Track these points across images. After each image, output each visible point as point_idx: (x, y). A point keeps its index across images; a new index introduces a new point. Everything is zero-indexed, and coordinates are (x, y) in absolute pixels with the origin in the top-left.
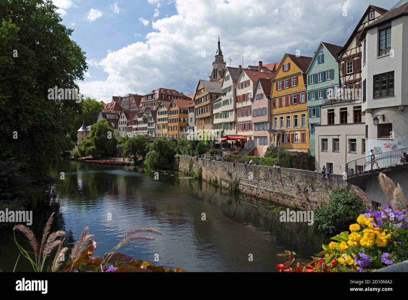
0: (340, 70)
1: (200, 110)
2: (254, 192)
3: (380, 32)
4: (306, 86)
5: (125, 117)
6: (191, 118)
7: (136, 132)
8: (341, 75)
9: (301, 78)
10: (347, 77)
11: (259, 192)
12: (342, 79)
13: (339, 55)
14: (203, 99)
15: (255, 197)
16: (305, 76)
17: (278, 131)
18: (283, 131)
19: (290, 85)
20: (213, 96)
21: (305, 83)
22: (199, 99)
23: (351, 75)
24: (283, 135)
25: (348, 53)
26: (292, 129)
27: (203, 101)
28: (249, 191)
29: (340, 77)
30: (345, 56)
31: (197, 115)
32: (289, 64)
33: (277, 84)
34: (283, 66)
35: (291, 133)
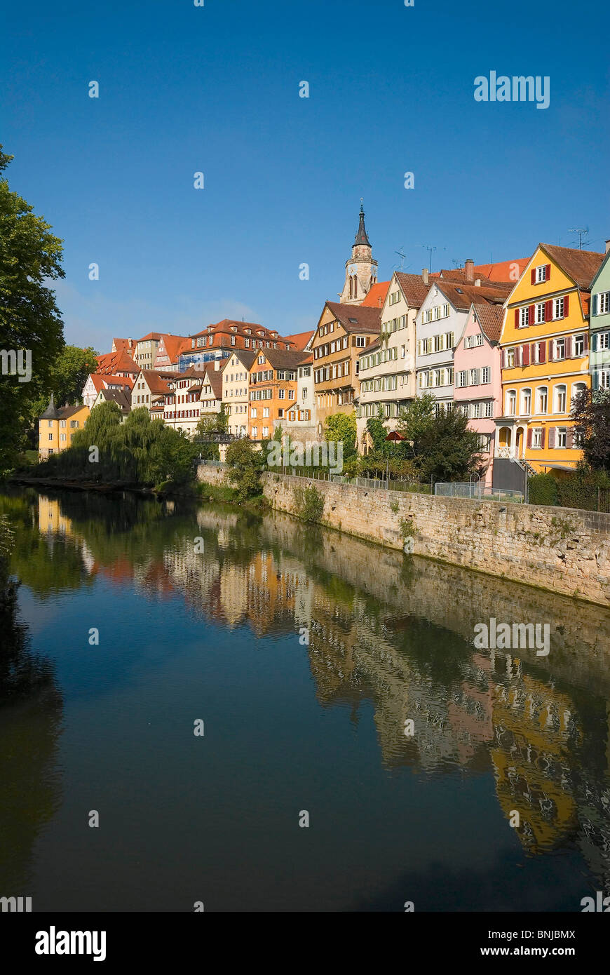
1: (325, 371)
2: (464, 561)
4: (588, 319)
5: (146, 385)
6: (305, 390)
7: (173, 420)
9: (575, 300)
11: (479, 559)
14: (333, 345)
15: (467, 569)
16: (586, 294)
17: (518, 421)
18: (528, 422)
19: (547, 316)
20: (359, 339)
21: (587, 312)
22: (323, 346)
24: (530, 431)
26: (550, 417)
27: (333, 351)
28: (454, 557)
31: (319, 382)
32: (548, 267)
33: (517, 312)
34: (533, 272)
35: (548, 426)
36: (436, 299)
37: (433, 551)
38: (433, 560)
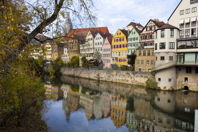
0: (140, 38)
1: (71, 47)
2: (111, 80)
3: (161, 31)
4: (127, 42)
6: (66, 51)
8: (141, 39)
9: (125, 39)
10: (143, 40)
11: (113, 80)
12: (141, 41)
13: (140, 33)
15: (111, 82)
16: (127, 38)
18: (117, 58)
19: (120, 41)
21: (127, 41)
23: (144, 40)
24: (117, 59)
25: (143, 33)
27: (73, 43)
28: (108, 80)
29: (140, 40)
30: (142, 33)
31: (69, 49)
32: (120, 33)
33: (115, 39)
34: (118, 33)
35: (120, 58)
36: (98, 35)
37: (104, 79)
38: (104, 81)
